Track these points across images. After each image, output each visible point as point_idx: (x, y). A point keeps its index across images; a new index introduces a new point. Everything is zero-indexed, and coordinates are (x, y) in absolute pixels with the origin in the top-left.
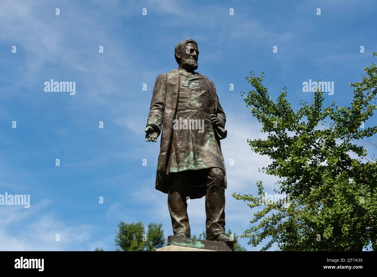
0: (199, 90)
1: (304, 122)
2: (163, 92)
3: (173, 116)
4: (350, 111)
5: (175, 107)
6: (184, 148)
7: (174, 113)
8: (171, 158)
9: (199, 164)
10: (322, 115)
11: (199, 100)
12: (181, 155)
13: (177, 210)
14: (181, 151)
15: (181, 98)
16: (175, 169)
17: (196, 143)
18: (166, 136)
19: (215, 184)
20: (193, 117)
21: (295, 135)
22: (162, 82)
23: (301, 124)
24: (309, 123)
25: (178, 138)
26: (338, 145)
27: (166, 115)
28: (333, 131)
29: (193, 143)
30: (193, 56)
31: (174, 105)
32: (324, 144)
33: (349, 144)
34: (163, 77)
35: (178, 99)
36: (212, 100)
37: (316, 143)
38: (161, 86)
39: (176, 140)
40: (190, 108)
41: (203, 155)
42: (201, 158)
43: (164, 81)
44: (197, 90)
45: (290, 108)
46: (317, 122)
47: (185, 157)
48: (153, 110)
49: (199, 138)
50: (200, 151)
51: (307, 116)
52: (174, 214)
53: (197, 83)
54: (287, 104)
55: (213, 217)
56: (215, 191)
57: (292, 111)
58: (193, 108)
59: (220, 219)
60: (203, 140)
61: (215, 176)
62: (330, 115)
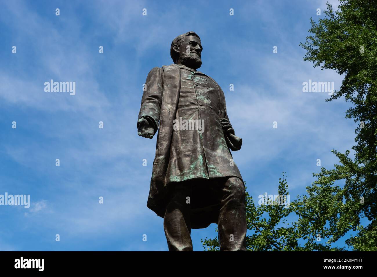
0: (206, 85)
1: (265, 219)
2: (158, 86)
3: (174, 112)
4: (317, 207)
5: (175, 102)
6: (189, 151)
7: (175, 108)
8: (171, 165)
9: (211, 171)
10: (285, 211)
11: (208, 97)
12: (186, 160)
13: (178, 235)
14: (185, 155)
15: (183, 92)
16: (177, 178)
17: (206, 146)
18: (165, 135)
19: (234, 198)
20: (200, 115)
21: (254, 233)
22: (158, 74)
23: (262, 221)
24: (270, 221)
25: (180, 140)
26: (300, 245)
27: (163, 110)
28: (296, 229)
29: (202, 145)
30: (196, 50)
31: (174, 99)
32: (286, 244)
33: (313, 243)
34: (158, 70)
35: (180, 94)
36: (221, 104)
37: (277, 243)
38: (157, 79)
39: (177, 142)
40: (196, 103)
41: (216, 161)
42: (214, 165)
43: (159, 74)
44: (204, 86)
45: (251, 202)
46: (280, 220)
47: (191, 162)
48: (147, 103)
49: (209, 141)
50: (212, 156)
51: (268, 212)
52: (173, 240)
53: (202, 78)
54: (249, 198)
55: (231, 245)
56: (234, 208)
57: (254, 206)
58: (200, 104)
59: (241, 247)
60: (214, 144)
61: (233, 187)
62: (295, 210)
